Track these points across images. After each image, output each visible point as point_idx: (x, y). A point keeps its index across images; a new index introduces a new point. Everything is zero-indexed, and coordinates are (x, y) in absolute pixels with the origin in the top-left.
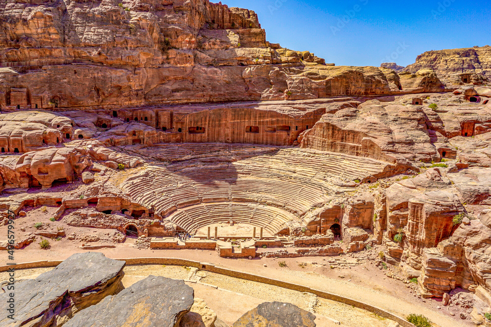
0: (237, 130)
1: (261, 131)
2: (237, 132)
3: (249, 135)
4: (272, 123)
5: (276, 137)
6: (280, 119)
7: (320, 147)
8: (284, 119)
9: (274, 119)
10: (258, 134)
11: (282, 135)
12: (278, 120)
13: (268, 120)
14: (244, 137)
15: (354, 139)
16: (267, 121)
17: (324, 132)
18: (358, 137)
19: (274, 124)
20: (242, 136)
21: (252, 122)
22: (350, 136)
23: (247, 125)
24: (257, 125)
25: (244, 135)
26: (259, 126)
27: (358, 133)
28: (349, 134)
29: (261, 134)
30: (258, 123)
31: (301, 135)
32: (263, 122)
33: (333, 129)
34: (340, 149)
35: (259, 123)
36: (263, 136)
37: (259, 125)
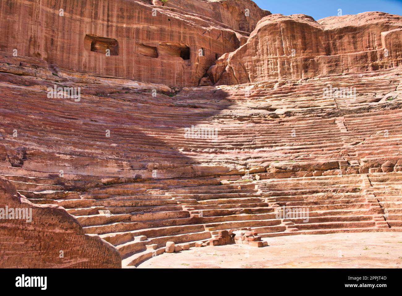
0: (63, 37)
1: (125, 52)
2: (63, 43)
3: (93, 59)
4: (149, 34)
5: (160, 68)
6: (167, 28)
7: (276, 75)
8: (175, 28)
9: (153, 27)
10: (117, 57)
11: (173, 65)
12: (162, 30)
13: (141, 26)
14: (79, 61)
15: (355, 43)
16: (138, 30)
17: (281, 41)
18: (366, 38)
19: (153, 39)
20: (76, 57)
21: (99, 26)
22: (346, 39)
23: (87, 31)
24: (113, 36)
25: (80, 54)
26: (119, 40)
27: (363, 28)
28: (341, 38)
29: (125, 57)
30: (117, 31)
31: (222, 60)
32: (128, 30)
33: (303, 32)
34: (329, 69)
35: (119, 30)
36: (129, 62)
37: (117, 35)
